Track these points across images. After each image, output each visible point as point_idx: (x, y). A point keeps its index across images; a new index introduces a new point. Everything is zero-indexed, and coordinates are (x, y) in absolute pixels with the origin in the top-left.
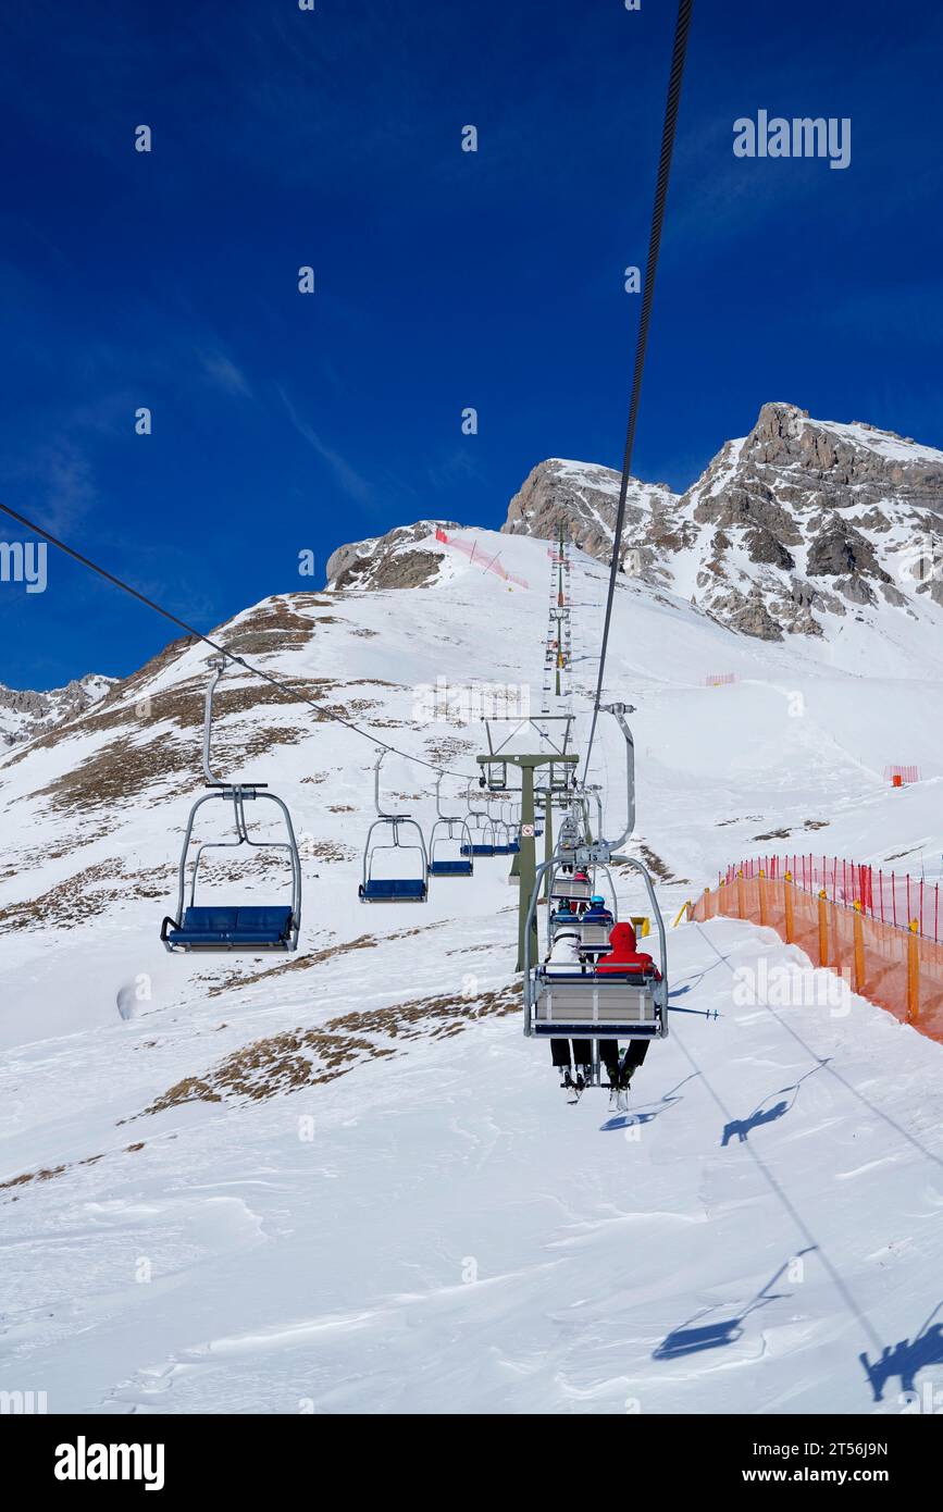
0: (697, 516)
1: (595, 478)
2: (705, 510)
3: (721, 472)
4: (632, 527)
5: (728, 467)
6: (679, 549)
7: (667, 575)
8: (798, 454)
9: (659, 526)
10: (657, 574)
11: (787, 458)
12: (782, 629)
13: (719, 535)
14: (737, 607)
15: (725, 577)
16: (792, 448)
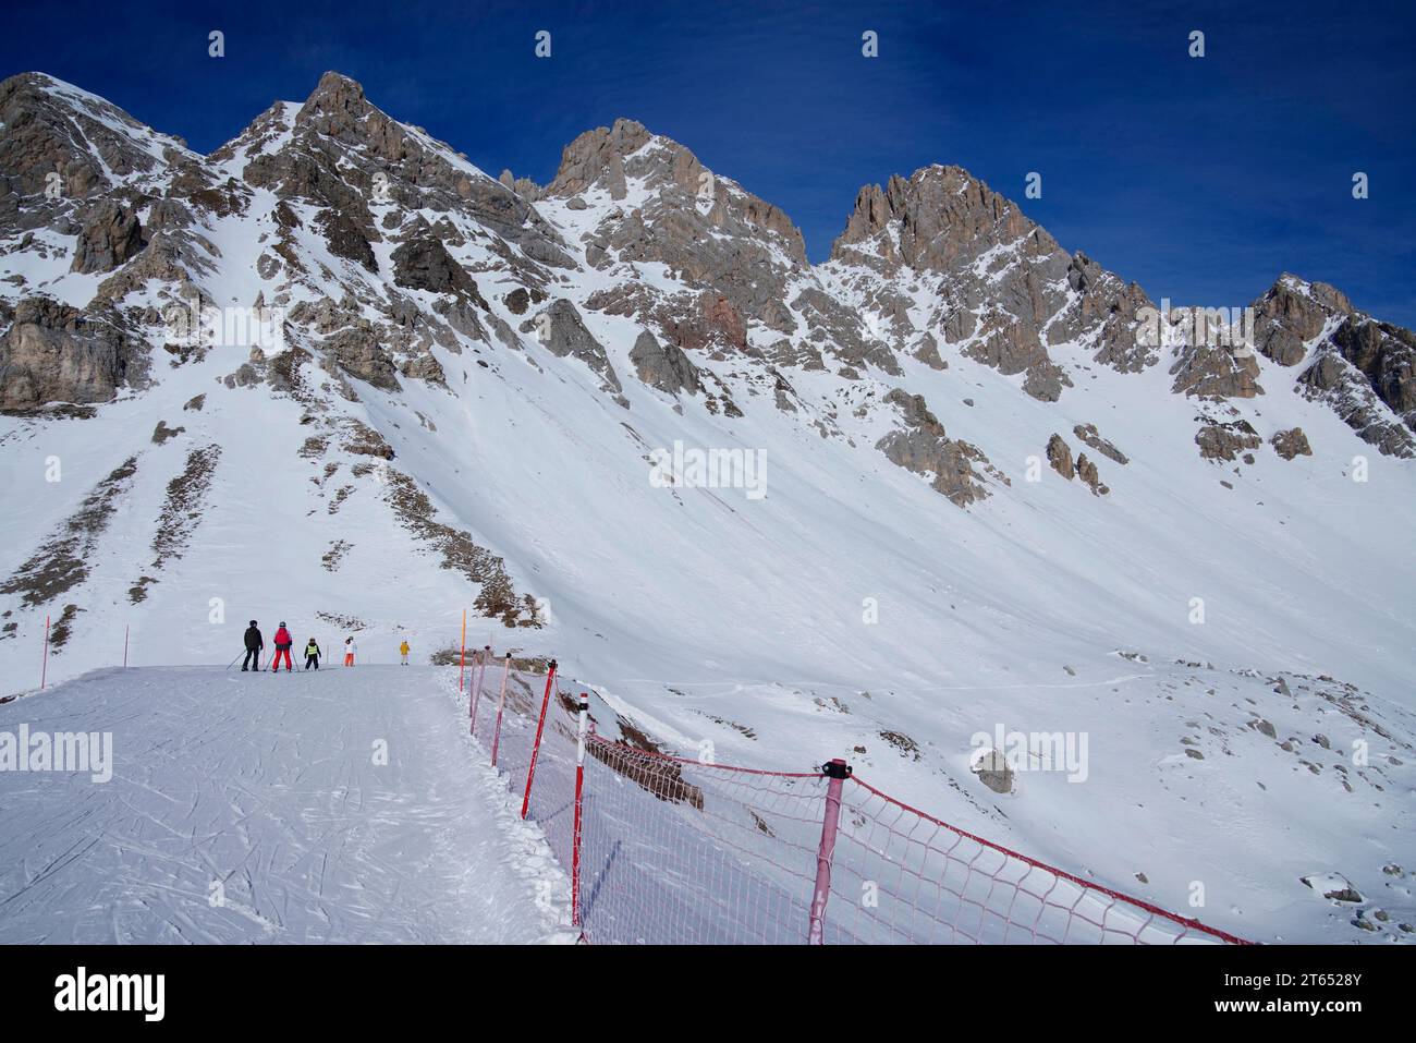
0: (248, 173)
1: (96, 110)
2: (259, 170)
3: (272, 131)
4: (140, 174)
5: (284, 129)
6: (225, 214)
7: (211, 248)
8: (365, 135)
9: (193, 177)
10: (194, 244)
11: (352, 137)
12: (395, 369)
13: (282, 206)
14: (333, 324)
15: (303, 269)
16: (359, 127)
